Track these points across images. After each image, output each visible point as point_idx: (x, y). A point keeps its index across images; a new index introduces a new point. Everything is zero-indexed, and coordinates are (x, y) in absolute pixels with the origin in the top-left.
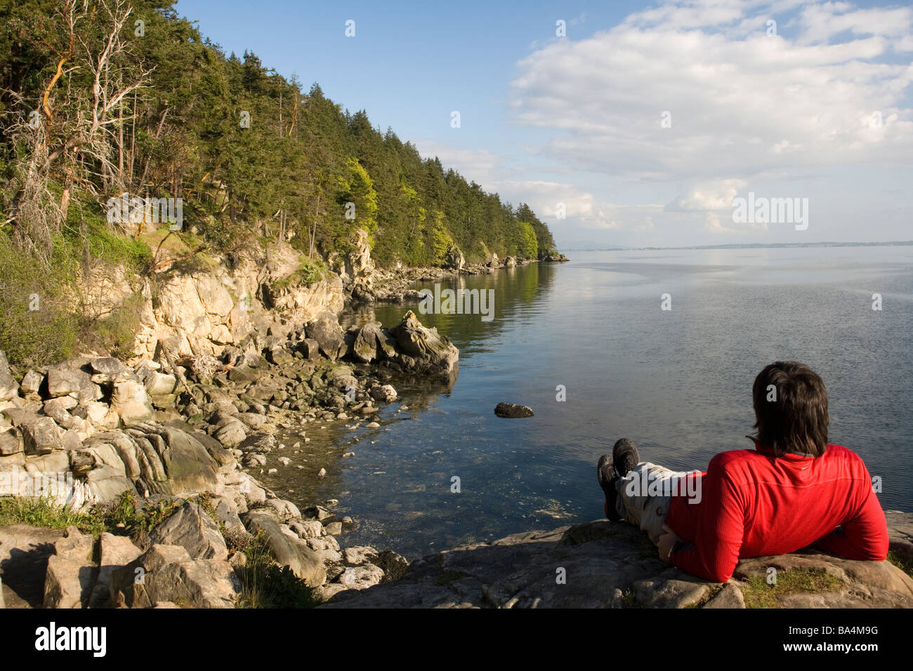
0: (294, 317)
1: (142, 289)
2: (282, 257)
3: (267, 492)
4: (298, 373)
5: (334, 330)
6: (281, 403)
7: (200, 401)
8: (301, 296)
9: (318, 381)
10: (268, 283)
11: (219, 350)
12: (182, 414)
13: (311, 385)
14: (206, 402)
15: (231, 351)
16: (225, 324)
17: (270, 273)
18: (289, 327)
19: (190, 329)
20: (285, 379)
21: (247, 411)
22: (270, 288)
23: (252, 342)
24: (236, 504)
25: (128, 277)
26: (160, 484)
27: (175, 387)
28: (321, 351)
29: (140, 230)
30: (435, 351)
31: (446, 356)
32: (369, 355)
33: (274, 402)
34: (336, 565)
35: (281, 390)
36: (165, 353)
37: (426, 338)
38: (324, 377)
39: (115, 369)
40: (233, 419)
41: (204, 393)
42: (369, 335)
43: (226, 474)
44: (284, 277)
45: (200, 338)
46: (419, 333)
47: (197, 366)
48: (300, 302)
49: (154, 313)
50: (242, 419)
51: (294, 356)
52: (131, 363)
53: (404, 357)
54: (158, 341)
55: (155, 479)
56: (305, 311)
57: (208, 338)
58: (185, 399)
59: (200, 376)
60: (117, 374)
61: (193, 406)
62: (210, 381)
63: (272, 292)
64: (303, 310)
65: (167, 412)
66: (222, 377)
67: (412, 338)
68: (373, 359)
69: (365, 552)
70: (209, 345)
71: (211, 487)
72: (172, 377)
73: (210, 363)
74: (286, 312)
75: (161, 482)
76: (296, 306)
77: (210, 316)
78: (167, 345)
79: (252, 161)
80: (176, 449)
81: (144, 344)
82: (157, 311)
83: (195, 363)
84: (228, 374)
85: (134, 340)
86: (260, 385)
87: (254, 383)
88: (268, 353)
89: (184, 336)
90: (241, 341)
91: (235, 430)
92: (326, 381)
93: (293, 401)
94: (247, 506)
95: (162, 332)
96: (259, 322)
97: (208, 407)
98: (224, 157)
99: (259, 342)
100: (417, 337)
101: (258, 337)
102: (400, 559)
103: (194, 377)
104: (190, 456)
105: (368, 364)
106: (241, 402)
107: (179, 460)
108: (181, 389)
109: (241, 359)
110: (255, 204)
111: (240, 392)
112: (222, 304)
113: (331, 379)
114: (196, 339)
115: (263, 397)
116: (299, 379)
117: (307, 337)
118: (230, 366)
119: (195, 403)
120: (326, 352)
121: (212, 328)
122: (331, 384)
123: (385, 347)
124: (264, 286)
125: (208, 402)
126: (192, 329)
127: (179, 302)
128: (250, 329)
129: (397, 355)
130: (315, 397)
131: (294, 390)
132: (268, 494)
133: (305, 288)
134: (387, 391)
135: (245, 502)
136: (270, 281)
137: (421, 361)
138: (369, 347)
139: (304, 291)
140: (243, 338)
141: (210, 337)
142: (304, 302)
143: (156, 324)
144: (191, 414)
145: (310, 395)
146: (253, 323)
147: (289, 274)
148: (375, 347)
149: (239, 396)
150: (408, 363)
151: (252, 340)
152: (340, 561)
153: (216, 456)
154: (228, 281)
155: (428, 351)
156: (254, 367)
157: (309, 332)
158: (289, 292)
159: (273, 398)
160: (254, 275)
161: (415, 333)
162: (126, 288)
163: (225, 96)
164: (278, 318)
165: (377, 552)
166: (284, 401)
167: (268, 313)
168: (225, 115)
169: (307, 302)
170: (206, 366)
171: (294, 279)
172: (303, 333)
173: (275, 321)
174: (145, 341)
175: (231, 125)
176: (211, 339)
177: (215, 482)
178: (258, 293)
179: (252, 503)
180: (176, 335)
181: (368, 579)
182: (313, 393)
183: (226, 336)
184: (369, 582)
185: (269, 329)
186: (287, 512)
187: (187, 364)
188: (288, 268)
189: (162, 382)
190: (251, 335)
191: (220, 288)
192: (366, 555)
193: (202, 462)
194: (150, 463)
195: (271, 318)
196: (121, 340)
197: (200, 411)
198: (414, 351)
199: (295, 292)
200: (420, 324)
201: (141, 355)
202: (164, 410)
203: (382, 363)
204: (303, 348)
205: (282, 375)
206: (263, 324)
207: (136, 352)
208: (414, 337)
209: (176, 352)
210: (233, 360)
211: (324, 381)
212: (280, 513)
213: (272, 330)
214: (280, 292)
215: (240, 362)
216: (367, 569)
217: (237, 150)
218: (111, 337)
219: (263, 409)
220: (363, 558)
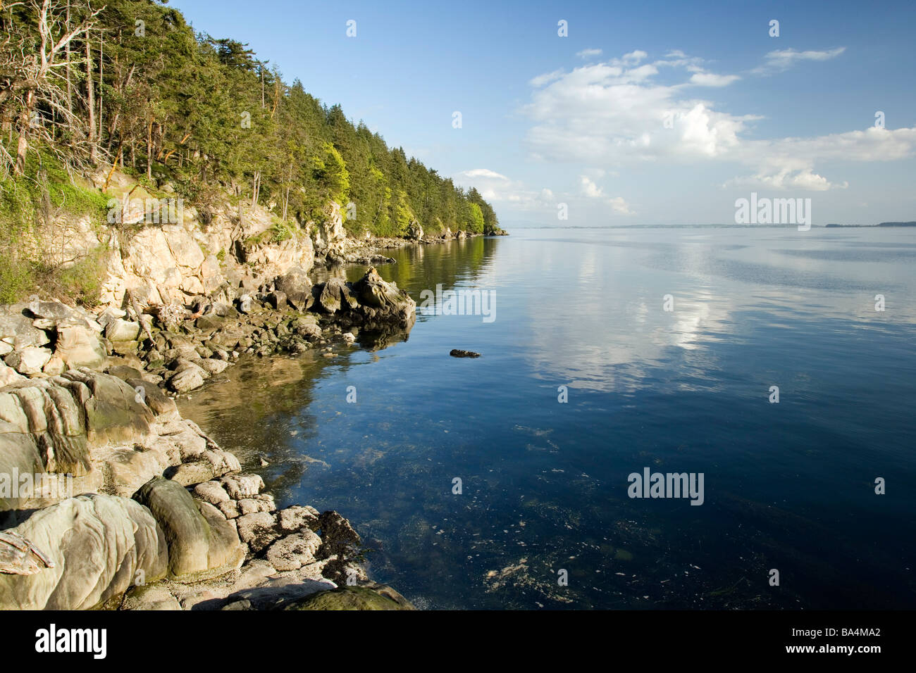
0: (266, 272)
1: (109, 240)
2: (255, 218)
3: (208, 441)
4: (266, 322)
5: (303, 283)
6: (245, 349)
7: (161, 348)
8: (272, 252)
9: (284, 330)
10: (241, 240)
11: (189, 300)
12: (143, 360)
13: (276, 332)
14: (168, 347)
15: (200, 301)
16: (197, 276)
17: (243, 231)
18: (260, 280)
19: (160, 279)
20: (251, 327)
21: (211, 357)
22: (242, 244)
23: (222, 293)
24: (168, 457)
25: (94, 227)
26: (70, 439)
27: (139, 334)
28: (289, 302)
29: (107, 183)
30: (395, 303)
31: (404, 308)
32: (334, 306)
33: (239, 348)
34: (267, 533)
35: (247, 337)
36: (132, 302)
37: (385, 291)
38: (290, 326)
39: (60, 313)
40: (192, 365)
41: (166, 339)
42: (334, 289)
43: (165, 423)
44: (256, 235)
45: (171, 288)
46: (380, 286)
47: (164, 314)
48: (270, 258)
49: (123, 263)
50: (202, 365)
51: (263, 306)
52: (96, 311)
53: (365, 308)
54: (126, 290)
55: (65, 433)
56: (276, 266)
57: (180, 289)
58: (148, 345)
59: (166, 324)
60: (62, 320)
61: (154, 352)
62: (177, 329)
63: (245, 248)
64: (274, 265)
65: (126, 358)
66: (189, 325)
67: (373, 291)
68: (337, 310)
69: (304, 514)
70: (181, 295)
71: (141, 439)
72: (136, 324)
73: (177, 311)
74: (257, 267)
75: (72, 436)
76: (267, 261)
77: (181, 268)
78: (134, 294)
79: (222, 123)
80: (102, 399)
81: (112, 293)
82: (125, 261)
83: (162, 312)
84: (196, 322)
85: (101, 289)
86: (225, 332)
87: (219, 330)
88: (238, 302)
89: (153, 286)
90: (212, 292)
91: (191, 377)
92: (291, 329)
93: (257, 348)
94: (181, 459)
95: (131, 282)
96: (232, 275)
97: (169, 353)
98: (194, 116)
99: (229, 293)
100: (378, 290)
101: (229, 289)
102: (343, 522)
103: (161, 325)
104: (120, 405)
105: (332, 315)
106: (205, 348)
107: (105, 411)
108: (143, 336)
109: (209, 308)
110: (225, 163)
111: (205, 339)
112: (193, 256)
113: (296, 327)
114: (167, 289)
115: (227, 344)
116: (266, 328)
117: (276, 289)
118: (198, 315)
119: (157, 349)
120: (294, 303)
121: (183, 279)
122: (296, 332)
123: (349, 299)
124: (238, 243)
125: (170, 348)
126: (163, 280)
127: (148, 253)
128: (221, 280)
129: (360, 306)
130: (279, 343)
131: (260, 337)
132: (210, 444)
133: (276, 245)
134: (348, 338)
135: (179, 455)
136: (243, 238)
137: (382, 312)
138: (333, 299)
139: (276, 248)
140: (214, 290)
141: (182, 288)
142: (275, 258)
143: (125, 274)
144: (151, 360)
145: (273, 342)
146: (226, 276)
147: (261, 232)
148: (340, 299)
149: (203, 342)
150: (369, 314)
151: (222, 291)
152: (273, 527)
153: (152, 405)
154: (199, 235)
155: (388, 303)
156: (223, 316)
157: (279, 285)
158: (260, 248)
159: (238, 345)
160: (228, 233)
161: (375, 287)
162: (92, 238)
163: (193, 58)
164: (250, 272)
165: (317, 513)
166: (249, 348)
167: (241, 267)
168: (194, 76)
169: (277, 259)
170: (174, 314)
171: (265, 237)
172: (273, 285)
173: (247, 275)
174: (113, 289)
175: (200, 87)
176: (182, 290)
177: (147, 432)
178: (231, 249)
179: (186, 455)
180: (145, 284)
181: (301, 553)
182: (277, 340)
183: (197, 287)
184: (301, 557)
185: (241, 282)
186: (224, 465)
187: (154, 312)
188: (260, 227)
189: (123, 330)
190: (222, 287)
191: (190, 241)
192: (304, 518)
193: (134, 411)
194: (61, 415)
195: (244, 272)
196: (87, 288)
197: (161, 357)
198: (375, 303)
199: (267, 249)
200: (381, 278)
201: (109, 304)
202: (123, 356)
203: (345, 314)
204: (272, 300)
205: (250, 323)
206: (235, 277)
207: (102, 300)
208: (375, 290)
209: (145, 301)
210: (202, 309)
211: (289, 329)
212: (216, 468)
213: (244, 283)
214: (251, 248)
215: (208, 311)
216: (301, 537)
217: (206, 111)
218: (76, 285)
219: (226, 356)
220: (300, 521)
